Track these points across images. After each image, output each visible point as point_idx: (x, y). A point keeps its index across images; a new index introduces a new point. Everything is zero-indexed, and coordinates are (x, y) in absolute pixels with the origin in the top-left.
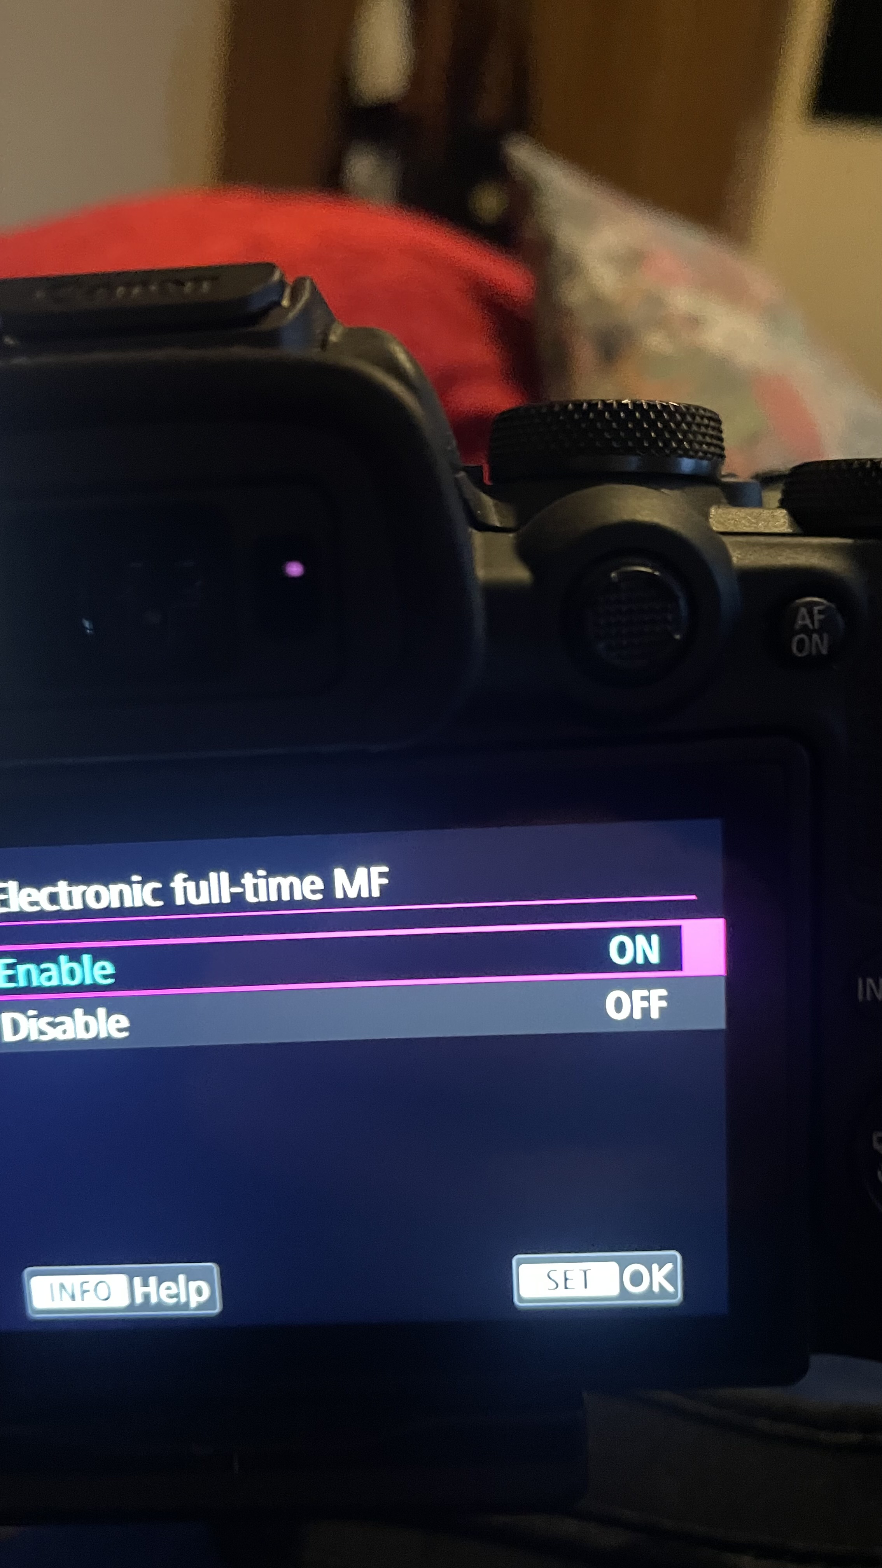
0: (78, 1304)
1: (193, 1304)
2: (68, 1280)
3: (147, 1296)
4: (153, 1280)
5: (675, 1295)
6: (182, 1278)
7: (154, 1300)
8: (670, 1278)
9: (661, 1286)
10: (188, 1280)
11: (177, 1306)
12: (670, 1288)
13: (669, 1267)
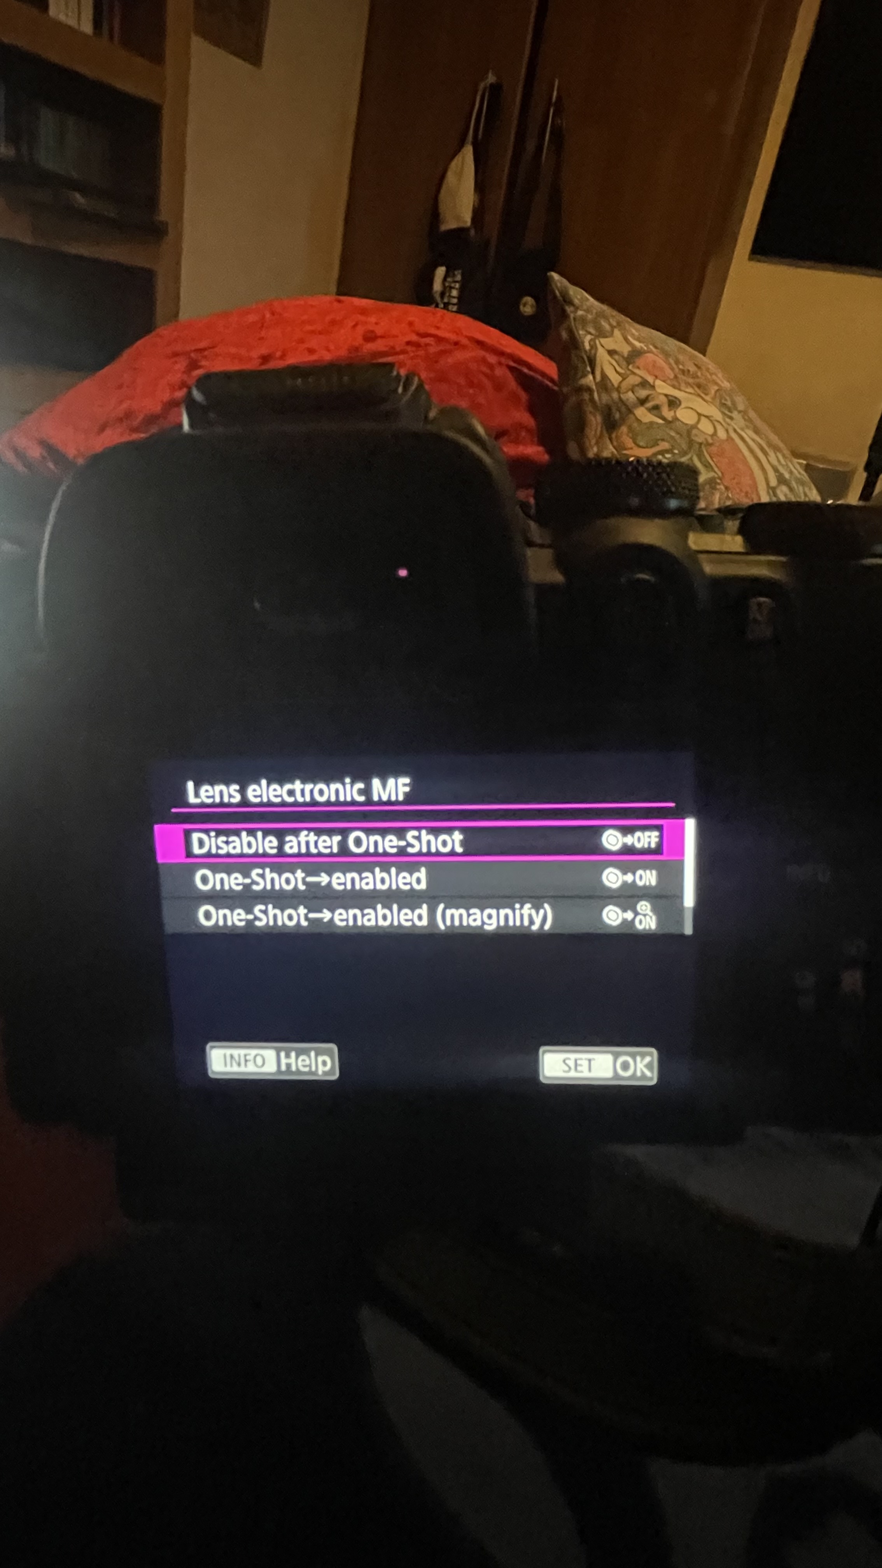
0: (243, 1069)
1: (320, 1072)
2: (236, 1052)
3: (288, 1066)
4: (293, 1054)
5: (651, 1079)
6: (313, 1054)
7: (294, 1068)
8: (649, 1066)
9: (642, 1072)
10: (317, 1055)
11: (310, 1073)
12: (648, 1073)
13: (648, 1059)
